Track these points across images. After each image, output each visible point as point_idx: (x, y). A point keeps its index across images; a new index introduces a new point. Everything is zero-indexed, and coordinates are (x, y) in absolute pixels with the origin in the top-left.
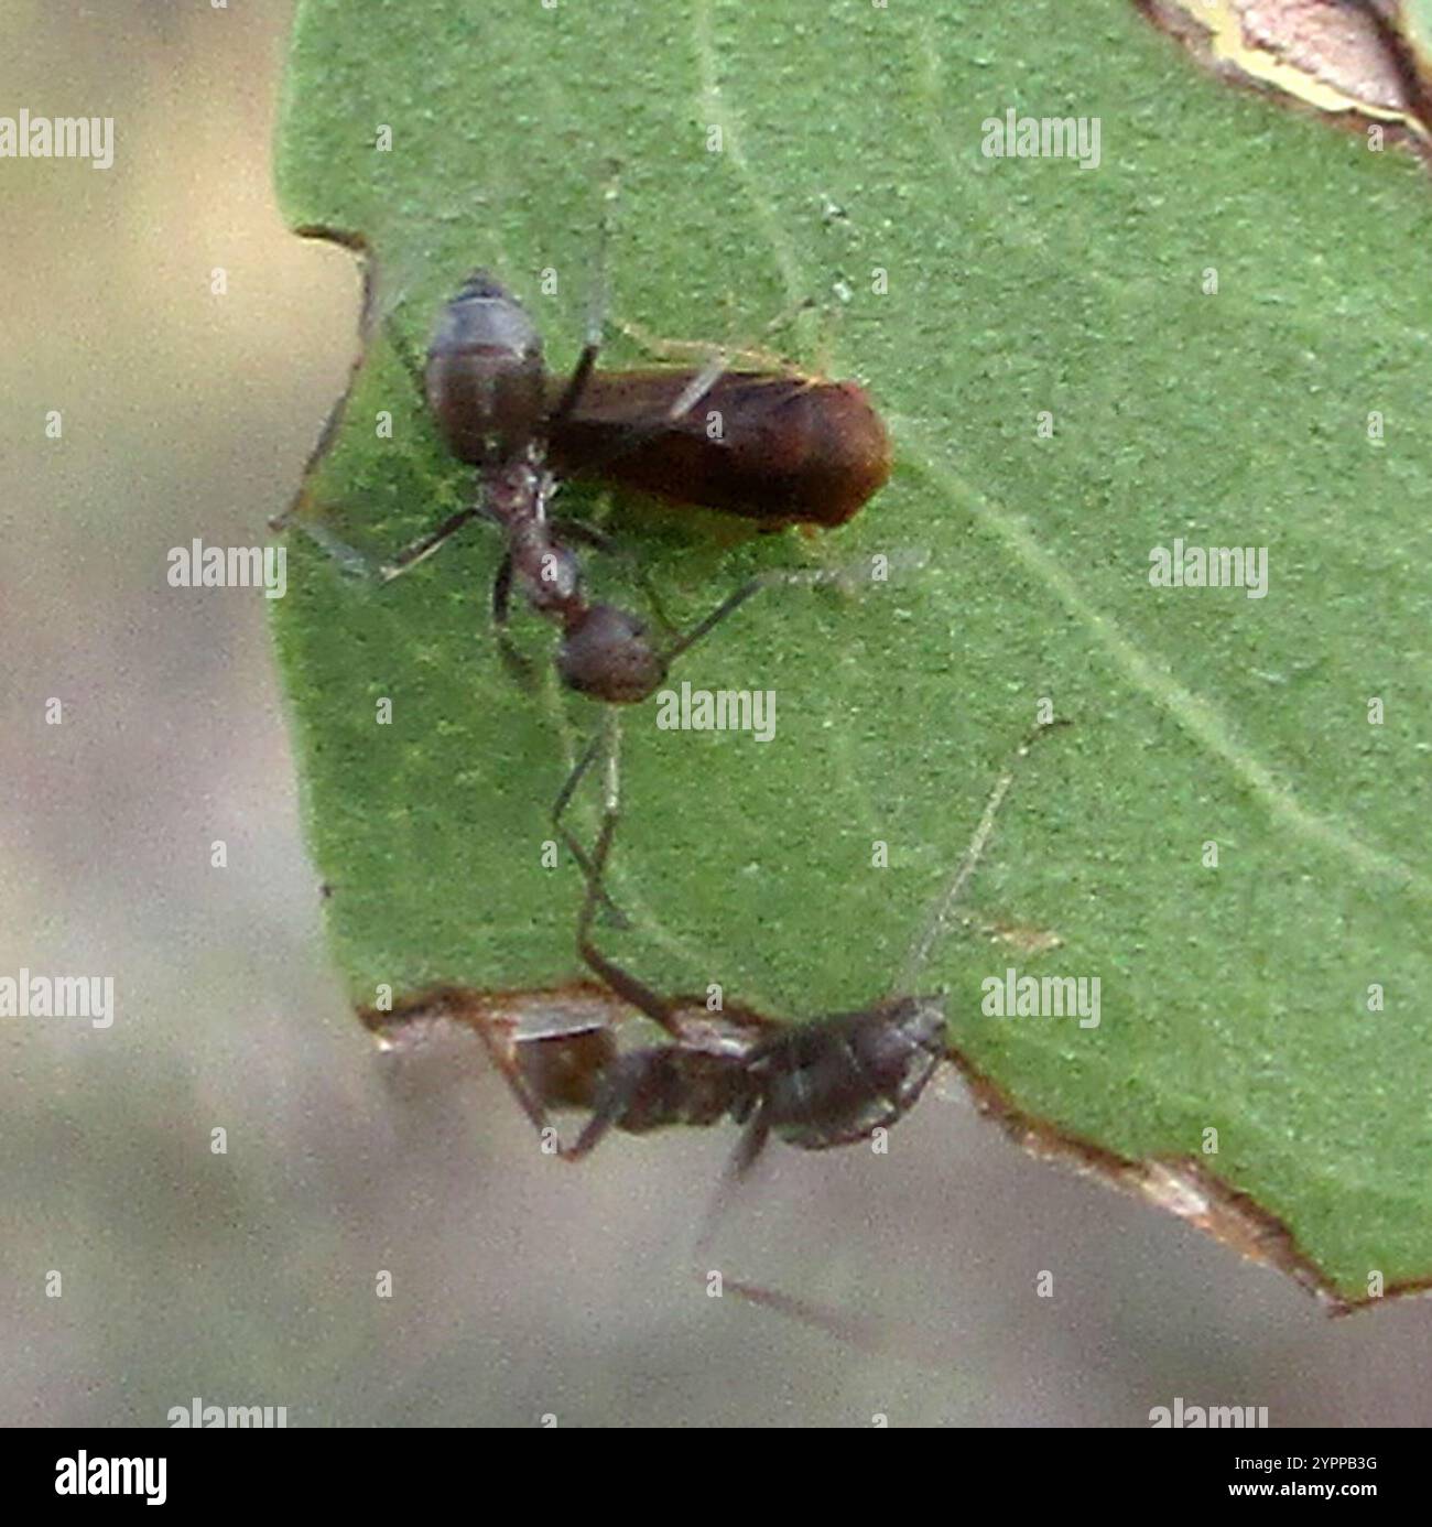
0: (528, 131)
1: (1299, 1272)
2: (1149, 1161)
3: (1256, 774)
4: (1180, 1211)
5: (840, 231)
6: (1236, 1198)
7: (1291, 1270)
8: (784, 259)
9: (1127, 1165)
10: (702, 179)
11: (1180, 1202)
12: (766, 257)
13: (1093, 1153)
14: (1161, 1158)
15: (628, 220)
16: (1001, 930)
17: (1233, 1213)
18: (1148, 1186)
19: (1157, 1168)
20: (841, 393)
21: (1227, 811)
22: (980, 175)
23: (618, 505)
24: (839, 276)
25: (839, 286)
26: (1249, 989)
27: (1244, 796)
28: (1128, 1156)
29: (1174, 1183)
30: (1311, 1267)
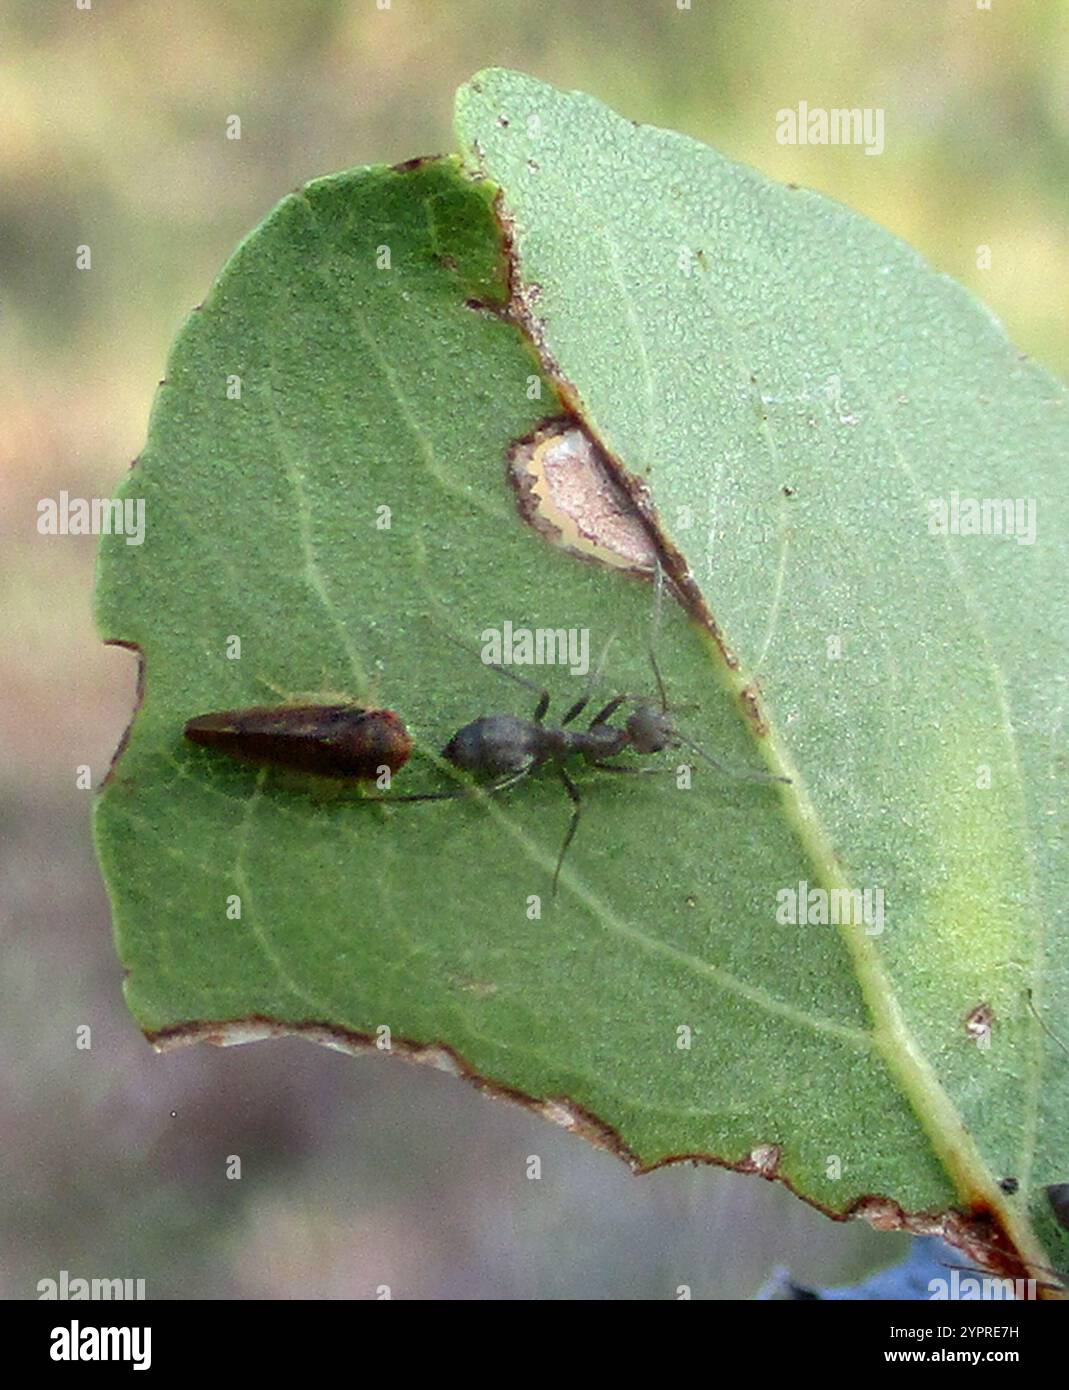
0: (219, 589)
1: (622, 1153)
2: (546, 1099)
3: (593, 901)
4: (561, 1123)
5: (377, 634)
6: (590, 1116)
7: (618, 1152)
8: (350, 649)
9: (535, 1101)
10: (309, 611)
11: (562, 1119)
12: (341, 650)
13: (517, 1095)
14: (552, 1097)
15: (270, 631)
16: (467, 984)
17: (587, 1124)
18: (546, 1112)
19: (550, 1103)
20: (385, 716)
21: (579, 921)
22: (446, 605)
23: (272, 775)
24: (377, 658)
25: (378, 662)
26: (593, 1010)
27: (587, 913)
28: (534, 1097)
29: (557, 1109)
30: (627, 1150)
